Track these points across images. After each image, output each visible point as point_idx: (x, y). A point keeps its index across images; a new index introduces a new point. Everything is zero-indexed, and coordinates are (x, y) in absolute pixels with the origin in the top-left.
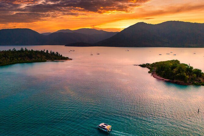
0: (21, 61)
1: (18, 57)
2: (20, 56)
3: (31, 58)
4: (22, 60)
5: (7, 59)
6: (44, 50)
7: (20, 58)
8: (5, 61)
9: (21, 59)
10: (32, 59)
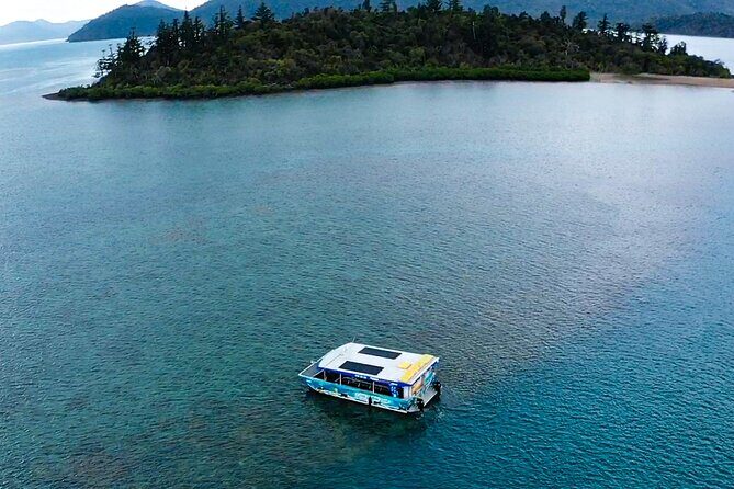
0: (427, 68)
1: (410, 44)
2: (420, 40)
3: (487, 55)
4: (434, 60)
5: (347, 48)
6: (563, 13)
7: (420, 51)
8: (334, 61)
9: (427, 56)
10: (492, 60)
